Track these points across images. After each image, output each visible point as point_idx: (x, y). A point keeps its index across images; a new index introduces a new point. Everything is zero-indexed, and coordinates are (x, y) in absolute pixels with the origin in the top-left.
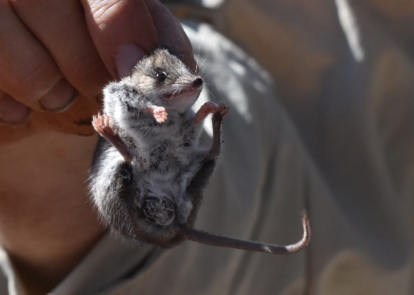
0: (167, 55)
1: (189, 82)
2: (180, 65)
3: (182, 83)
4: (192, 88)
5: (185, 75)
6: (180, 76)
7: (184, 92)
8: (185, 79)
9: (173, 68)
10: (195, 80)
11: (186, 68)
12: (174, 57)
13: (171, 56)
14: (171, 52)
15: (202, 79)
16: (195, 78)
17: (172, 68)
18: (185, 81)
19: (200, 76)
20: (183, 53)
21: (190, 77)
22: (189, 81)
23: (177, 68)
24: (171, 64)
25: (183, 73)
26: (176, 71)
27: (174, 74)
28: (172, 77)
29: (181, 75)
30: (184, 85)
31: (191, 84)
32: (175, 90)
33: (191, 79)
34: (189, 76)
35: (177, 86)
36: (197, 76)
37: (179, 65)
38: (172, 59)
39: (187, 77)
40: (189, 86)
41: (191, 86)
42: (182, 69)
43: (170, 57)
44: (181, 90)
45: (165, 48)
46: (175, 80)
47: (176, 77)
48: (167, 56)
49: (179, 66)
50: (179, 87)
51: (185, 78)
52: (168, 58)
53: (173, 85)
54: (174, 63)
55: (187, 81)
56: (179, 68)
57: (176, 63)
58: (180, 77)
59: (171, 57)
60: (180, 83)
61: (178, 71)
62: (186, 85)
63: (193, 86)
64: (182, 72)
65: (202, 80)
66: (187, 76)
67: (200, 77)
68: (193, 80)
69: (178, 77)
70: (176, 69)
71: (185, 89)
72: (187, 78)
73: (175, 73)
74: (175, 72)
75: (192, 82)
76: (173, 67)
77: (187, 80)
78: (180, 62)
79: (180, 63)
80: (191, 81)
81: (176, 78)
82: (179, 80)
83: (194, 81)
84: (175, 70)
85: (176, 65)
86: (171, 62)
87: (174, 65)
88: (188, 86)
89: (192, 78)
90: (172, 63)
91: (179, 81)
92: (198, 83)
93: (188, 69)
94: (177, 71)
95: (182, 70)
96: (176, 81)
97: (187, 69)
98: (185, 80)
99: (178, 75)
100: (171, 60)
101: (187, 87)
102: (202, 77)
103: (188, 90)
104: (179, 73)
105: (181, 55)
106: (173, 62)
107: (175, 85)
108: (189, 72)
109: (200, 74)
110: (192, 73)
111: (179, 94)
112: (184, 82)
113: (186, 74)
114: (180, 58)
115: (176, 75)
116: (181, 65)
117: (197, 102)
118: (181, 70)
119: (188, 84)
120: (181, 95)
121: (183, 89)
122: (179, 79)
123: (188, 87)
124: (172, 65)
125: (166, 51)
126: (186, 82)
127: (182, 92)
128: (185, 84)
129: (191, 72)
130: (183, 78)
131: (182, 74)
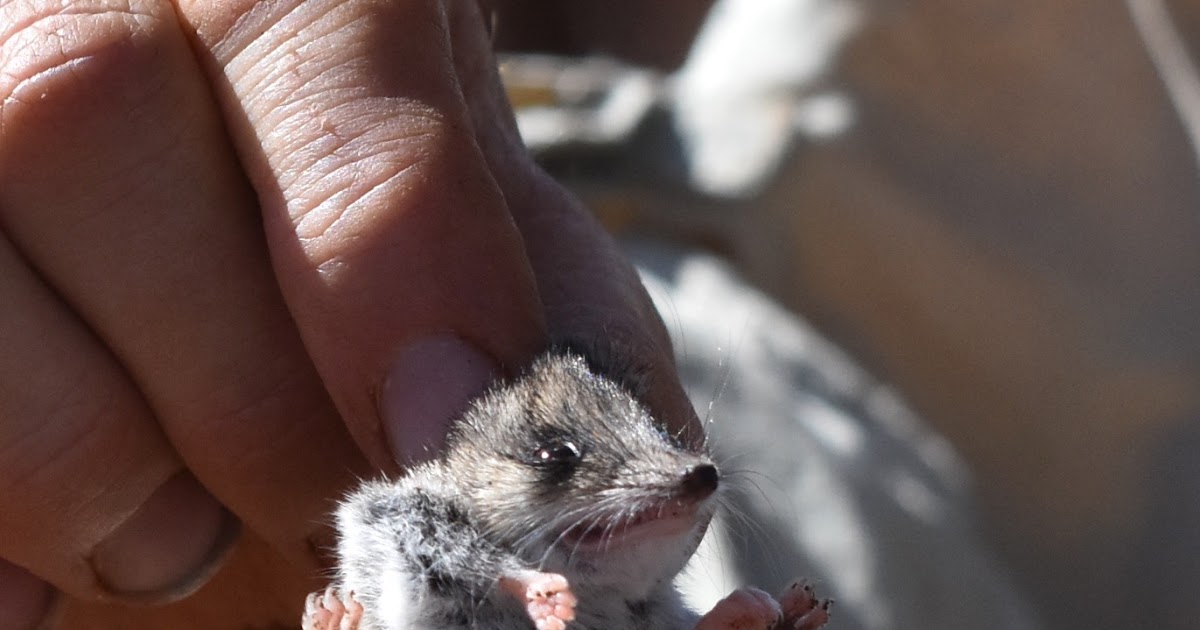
0: (580, 376)
1: (667, 480)
2: (630, 417)
3: (638, 486)
4: (679, 503)
5: (650, 452)
6: (632, 456)
7: (651, 519)
8: (653, 470)
9: (605, 427)
10: (690, 470)
11: (654, 425)
12: (608, 386)
13: (598, 382)
14: (595, 368)
15: (717, 468)
16: (691, 463)
17: (601, 427)
18: (652, 476)
19: (708, 456)
20: (641, 369)
21: (672, 460)
22: (667, 475)
23: (619, 429)
24: (596, 412)
25: (644, 447)
26: (615, 440)
27: (609, 450)
28: (600, 463)
29: (635, 453)
30: (647, 494)
31: (672, 489)
32: (614, 511)
33: (675, 467)
34: (667, 456)
35: (619, 498)
36: (696, 456)
37: (627, 415)
38: (600, 393)
39: (660, 460)
40: (668, 494)
41: (675, 493)
42: (638, 430)
43: (592, 383)
44: (637, 513)
45: (576, 352)
46: (613, 473)
47: (618, 460)
48: (580, 381)
49: (627, 418)
50: (631, 499)
51: (653, 466)
52: (587, 388)
53: (605, 492)
54: (609, 409)
55: (660, 476)
56: (629, 429)
57: (616, 406)
58: (630, 462)
59: (598, 386)
60: (632, 483)
61: (624, 440)
62: (654, 492)
63: (682, 497)
64: (637, 443)
65: (715, 470)
66: (657, 454)
67: (708, 462)
68: (683, 473)
69: (623, 462)
70: (617, 432)
71: (654, 507)
72: (659, 465)
73: (612, 446)
74: (612, 442)
75: (678, 479)
76: (605, 422)
77: (660, 473)
78: (633, 403)
79: (629, 409)
80: (674, 476)
81: (615, 467)
82: (629, 475)
83: (688, 475)
84: (613, 434)
85: (617, 417)
86: (598, 403)
87: (609, 415)
88: (662, 494)
89: (679, 465)
90: (600, 409)
91: (630, 478)
92: (701, 482)
93: (660, 430)
94: (619, 440)
95: (638, 435)
96: (616, 477)
97: (658, 429)
98: (652, 473)
99: (622, 453)
100: (597, 395)
101: (656, 499)
102: (717, 459)
103: (664, 508)
104: (627, 445)
105: (635, 378)
106: (605, 405)
107: (613, 491)
108: (665, 440)
109: (707, 449)
110: (676, 446)
111: (630, 526)
112: (647, 479)
113: (654, 449)
114: (630, 388)
115: (616, 455)
116: (634, 415)
117: (695, 556)
118: (634, 435)
119: (661, 488)
120: (638, 531)
121: (643, 510)
122: (629, 468)
123: (662, 498)
124: (599, 416)
125: (578, 364)
126: (654, 479)
127: (639, 519)
128: (650, 487)
129: (673, 441)
130: (644, 465)
131: (638, 451)
